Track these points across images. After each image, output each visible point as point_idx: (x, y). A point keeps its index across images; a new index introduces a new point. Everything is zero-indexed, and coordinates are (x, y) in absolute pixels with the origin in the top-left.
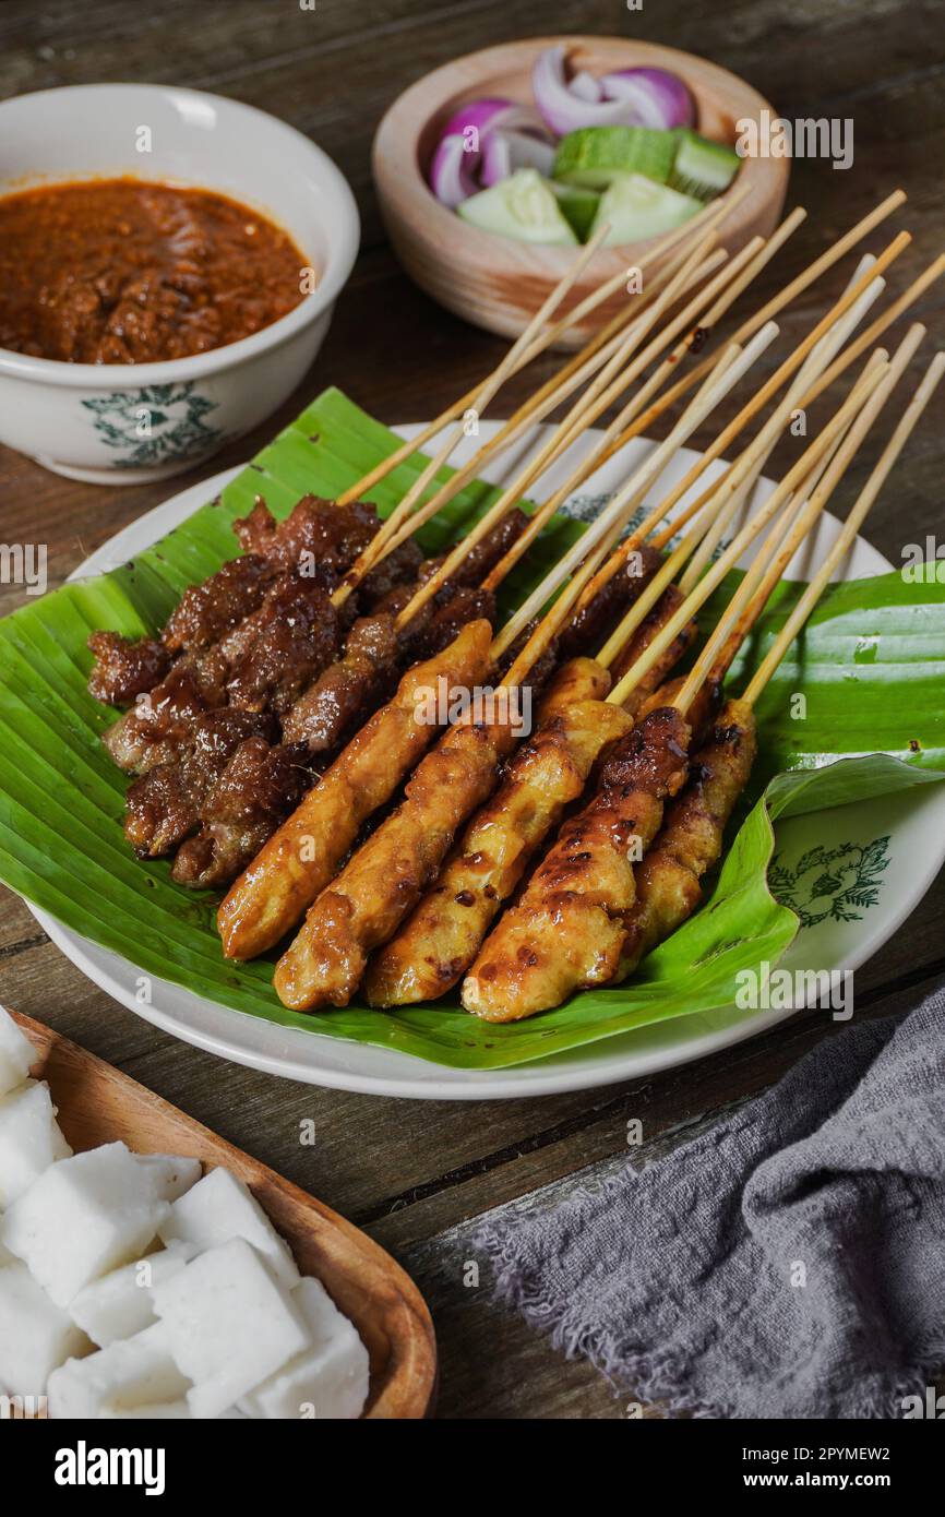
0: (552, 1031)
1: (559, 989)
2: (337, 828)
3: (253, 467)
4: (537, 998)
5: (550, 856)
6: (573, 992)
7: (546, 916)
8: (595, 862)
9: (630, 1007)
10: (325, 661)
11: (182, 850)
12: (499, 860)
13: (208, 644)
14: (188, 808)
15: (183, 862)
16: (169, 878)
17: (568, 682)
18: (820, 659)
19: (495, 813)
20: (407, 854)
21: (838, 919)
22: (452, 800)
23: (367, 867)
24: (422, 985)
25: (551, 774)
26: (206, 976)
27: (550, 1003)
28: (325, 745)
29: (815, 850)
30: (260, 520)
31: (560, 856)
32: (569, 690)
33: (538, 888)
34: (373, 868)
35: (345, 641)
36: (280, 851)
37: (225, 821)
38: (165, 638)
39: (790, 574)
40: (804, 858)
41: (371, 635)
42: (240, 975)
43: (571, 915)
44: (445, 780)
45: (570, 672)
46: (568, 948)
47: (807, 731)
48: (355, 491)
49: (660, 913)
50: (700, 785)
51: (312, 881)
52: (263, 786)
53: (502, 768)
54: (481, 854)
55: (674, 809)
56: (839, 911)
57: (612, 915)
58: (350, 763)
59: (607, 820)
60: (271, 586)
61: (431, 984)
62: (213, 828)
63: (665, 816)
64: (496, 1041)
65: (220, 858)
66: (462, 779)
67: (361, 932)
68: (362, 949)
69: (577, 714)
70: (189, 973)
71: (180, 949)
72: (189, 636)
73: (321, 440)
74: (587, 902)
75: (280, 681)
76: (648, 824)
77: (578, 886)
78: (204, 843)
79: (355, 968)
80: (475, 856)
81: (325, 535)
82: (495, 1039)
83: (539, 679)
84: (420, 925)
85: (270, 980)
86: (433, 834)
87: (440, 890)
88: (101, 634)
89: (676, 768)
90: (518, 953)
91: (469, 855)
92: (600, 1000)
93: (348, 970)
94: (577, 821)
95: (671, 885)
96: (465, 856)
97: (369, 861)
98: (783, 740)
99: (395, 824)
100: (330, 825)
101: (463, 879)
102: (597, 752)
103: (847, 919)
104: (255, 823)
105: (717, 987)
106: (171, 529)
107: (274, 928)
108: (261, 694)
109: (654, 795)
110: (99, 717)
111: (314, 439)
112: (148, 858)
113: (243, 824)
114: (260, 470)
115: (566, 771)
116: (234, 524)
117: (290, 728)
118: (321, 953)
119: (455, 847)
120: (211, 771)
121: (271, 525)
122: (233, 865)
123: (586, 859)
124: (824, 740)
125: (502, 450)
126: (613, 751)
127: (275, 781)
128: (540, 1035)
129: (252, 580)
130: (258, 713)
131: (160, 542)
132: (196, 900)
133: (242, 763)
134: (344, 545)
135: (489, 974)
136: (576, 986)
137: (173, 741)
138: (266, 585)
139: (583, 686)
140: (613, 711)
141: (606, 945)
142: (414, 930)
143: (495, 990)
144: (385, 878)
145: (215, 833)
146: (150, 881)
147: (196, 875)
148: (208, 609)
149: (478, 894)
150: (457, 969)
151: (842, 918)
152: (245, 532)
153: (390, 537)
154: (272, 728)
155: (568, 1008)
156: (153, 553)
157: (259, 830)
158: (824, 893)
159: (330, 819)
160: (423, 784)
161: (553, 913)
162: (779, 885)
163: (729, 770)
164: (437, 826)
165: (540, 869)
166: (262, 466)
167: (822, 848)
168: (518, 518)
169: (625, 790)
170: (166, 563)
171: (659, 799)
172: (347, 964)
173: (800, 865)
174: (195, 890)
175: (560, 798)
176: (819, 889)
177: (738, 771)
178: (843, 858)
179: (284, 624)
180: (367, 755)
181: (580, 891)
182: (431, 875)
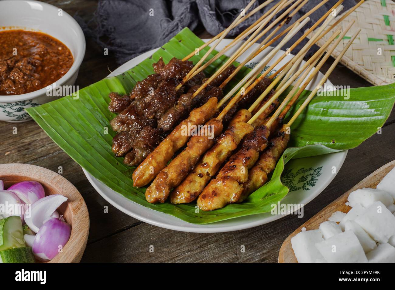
0: (218, 215)
1: (222, 203)
2: (167, 153)
3: (162, 48)
4: (216, 205)
5: (225, 165)
6: (226, 204)
7: (221, 182)
8: (237, 168)
9: (241, 210)
10: (171, 105)
11: (126, 156)
12: (211, 165)
13: (142, 98)
14: (129, 144)
15: (126, 159)
16: (122, 163)
17: (238, 116)
18: (311, 114)
19: (211, 152)
20: (185, 162)
21: (304, 189)
22: (200, 148)
23: (174, 165)
24: (186, 198)
25: (228, 142)
26: (128, 191)
27: (220, 207)
28: (169, 129)
29: (302, 169)
30: (160, 64)
31: (228, 166)
32: (238, 118)
33: (221, 174)
34: (175, 165)
35: (178, 100)
36: (151, 158)
37: (139, 148)
38: (130, 95)
39: (307, 89)
40: (298, 171)
41: (185, 100)
42: (137, 191)
43: (228, 183)
44: (198, 142)
45: (240, 113)
46: (227, 192)
47: (305, 134)
48: (188, 57)
49: (255, 183)
50: (271, 148)
51: (159, 167)
52: (149, 140)
53: (216, 139)
54: (206, 163)
55: (262, 155)
56: (304, 187)
57: (240, 183)
58: (173, 135)
59: (242, 156)
60: (160, 83)
61: (188, 199)
62: (136, 150)
63: (259, 156)
64: (204, 216)
65: (137, 158)
66: (203, 142)
67: (169, 183)
68: (169, 188)
69: (238, 126)
70: (123, 190)
71: (122, 183)
72: (137, 95)
73: (182, 42)
74: (234, 179)
75: (158, 110)
76: (254, 158)
77: (231, 174)
78: (133, 154)
79: (166, 193)
80: (205, 164)
81: (177, 69)
82: (204, 215)
83: (231, 115)
84: (187, 182)
85: (144, 193)
86: (194, 157)
87: (193, 173)
88: (113, 93)
89: (264, 143)
90: (212, 192)
91: (203, 163)
92: (234, 207)
93: (164, 193)
94: (234, 156)
95: (259, 176)
96: (202, 163)
97: (174, 163)
98: (298, 136)
99: (184, 153)
100: (165, 152)
101: (200, 170)
102: (242, 137)
103: (306, 190)
104: (147, 149)
105: (263, 207)
106: (137, 64)
107: (147, 180)
108: (153, 113)
109: (257, 150)
110: (110, 116)
111: (180, 41)
112: (117, 156)
113: (144, 149)
114: (164, 49)
115: (232, 142)
116: (153, 64)
117: (159, 123)
118: (158, 188)
119: (199, 161)
120: (137, 134)
121: (163, 65)
122: (140, 160)
123: (234, 167)
124: (309, 138)
125: (230, 48)
126: (247, 137)
127: (152, 138)
128: (215, 216)
129: (155, 81)
130: (152, 119)
131: (133, 68)
132: (129, 169)
133: (144, 133)
134: (183, 72)
135: (204, 197)
136: (228, 202)
137: (128, 125)
138: (159, 82)
139: (243, 117)
140: (248, 126)
141: (237, 192)
142: (185, 183)
143: (205, 202)
144: (178, 168)
145: (136, 151)
146: (117, 163)
147: (130, 163)
148: (142, 88)
149: (205, 174)
150: (196, 195)
151: (305, 189)
152: (155, 67)
153: (194, 71)
154: (155, 123)
155: (225, 208)
156: (131, 71)
157: (148, 151)
158: (302, 181)
159: (166, 150)
160: (192, 143)
161: (223, 182)
162: (290, 178)
163: (280, 144)
164: (194, 155)
165: (222, 169)
166: (164, 48)
167: (304, 168)
168: (232, 68)
169: (248, 148)
170: (134, 74)
171: (258, 152)
172: (164, 192)
173: (297, 173)
174: (130, 166)
175: (230, 149)
176: (301, 180)
177: (283, 145)
178: (309, 172)
179: (161, 94)
180: (178, 133)
181: (232, 176)
182: (192, 168)
